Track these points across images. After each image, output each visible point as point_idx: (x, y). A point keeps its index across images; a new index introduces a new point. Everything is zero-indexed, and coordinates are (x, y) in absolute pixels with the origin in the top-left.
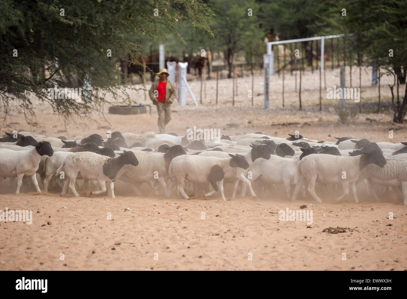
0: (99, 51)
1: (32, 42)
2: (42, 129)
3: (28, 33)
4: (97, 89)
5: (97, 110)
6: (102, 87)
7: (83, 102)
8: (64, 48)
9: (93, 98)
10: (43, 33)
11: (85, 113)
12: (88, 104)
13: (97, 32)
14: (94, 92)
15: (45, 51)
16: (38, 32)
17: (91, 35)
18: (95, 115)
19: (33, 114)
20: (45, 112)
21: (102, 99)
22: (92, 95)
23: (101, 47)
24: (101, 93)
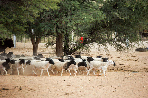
0: (133, 29)
1: (109, 25)
2: (111, 57)
3: (107, 22)
4: (132, 42)
5: (132, 50)
6: (134, 41)
7: (127, 47)
8: (120, 27)
9: (130, 46)
10: (113, 22)
11: (127, 51)
12: (129, 48)
13: (132, 22)
14: (131, 43)
15: (113, 29)
16: (111, 22)
17: (130, 23)
18: (131, 52)
19: (109, 51)
20: (112, 51)
21: (133, 46)
22: (130, 44)
23: (134, 27)
24: (133, 44)
